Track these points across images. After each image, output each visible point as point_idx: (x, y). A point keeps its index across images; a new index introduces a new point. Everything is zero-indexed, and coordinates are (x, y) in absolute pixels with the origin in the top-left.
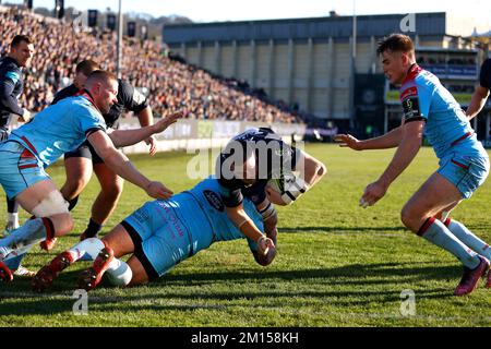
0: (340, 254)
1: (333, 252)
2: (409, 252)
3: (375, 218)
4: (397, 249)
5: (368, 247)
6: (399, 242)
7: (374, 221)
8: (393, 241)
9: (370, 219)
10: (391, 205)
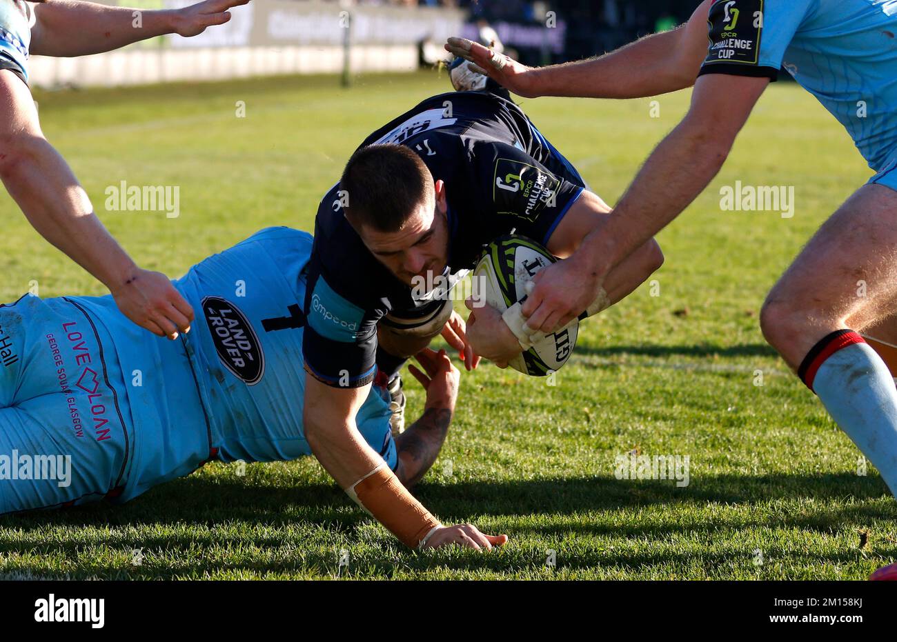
0: (566, 425)
1: (543, 418)
2: (787, 421)
3: (679, 313)
4: (750, 412)
5: (657, 406)
6: (755, 391)
7: (675, 323)
8: (735, 385)
9: (665, 316)
10: (734, 272)
